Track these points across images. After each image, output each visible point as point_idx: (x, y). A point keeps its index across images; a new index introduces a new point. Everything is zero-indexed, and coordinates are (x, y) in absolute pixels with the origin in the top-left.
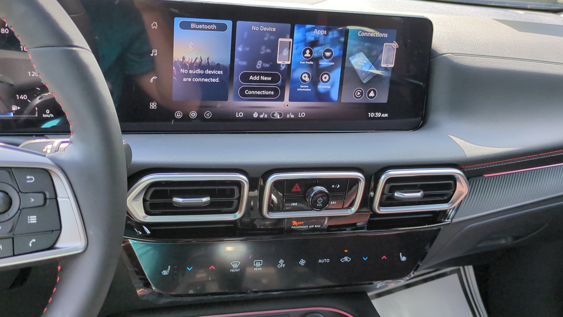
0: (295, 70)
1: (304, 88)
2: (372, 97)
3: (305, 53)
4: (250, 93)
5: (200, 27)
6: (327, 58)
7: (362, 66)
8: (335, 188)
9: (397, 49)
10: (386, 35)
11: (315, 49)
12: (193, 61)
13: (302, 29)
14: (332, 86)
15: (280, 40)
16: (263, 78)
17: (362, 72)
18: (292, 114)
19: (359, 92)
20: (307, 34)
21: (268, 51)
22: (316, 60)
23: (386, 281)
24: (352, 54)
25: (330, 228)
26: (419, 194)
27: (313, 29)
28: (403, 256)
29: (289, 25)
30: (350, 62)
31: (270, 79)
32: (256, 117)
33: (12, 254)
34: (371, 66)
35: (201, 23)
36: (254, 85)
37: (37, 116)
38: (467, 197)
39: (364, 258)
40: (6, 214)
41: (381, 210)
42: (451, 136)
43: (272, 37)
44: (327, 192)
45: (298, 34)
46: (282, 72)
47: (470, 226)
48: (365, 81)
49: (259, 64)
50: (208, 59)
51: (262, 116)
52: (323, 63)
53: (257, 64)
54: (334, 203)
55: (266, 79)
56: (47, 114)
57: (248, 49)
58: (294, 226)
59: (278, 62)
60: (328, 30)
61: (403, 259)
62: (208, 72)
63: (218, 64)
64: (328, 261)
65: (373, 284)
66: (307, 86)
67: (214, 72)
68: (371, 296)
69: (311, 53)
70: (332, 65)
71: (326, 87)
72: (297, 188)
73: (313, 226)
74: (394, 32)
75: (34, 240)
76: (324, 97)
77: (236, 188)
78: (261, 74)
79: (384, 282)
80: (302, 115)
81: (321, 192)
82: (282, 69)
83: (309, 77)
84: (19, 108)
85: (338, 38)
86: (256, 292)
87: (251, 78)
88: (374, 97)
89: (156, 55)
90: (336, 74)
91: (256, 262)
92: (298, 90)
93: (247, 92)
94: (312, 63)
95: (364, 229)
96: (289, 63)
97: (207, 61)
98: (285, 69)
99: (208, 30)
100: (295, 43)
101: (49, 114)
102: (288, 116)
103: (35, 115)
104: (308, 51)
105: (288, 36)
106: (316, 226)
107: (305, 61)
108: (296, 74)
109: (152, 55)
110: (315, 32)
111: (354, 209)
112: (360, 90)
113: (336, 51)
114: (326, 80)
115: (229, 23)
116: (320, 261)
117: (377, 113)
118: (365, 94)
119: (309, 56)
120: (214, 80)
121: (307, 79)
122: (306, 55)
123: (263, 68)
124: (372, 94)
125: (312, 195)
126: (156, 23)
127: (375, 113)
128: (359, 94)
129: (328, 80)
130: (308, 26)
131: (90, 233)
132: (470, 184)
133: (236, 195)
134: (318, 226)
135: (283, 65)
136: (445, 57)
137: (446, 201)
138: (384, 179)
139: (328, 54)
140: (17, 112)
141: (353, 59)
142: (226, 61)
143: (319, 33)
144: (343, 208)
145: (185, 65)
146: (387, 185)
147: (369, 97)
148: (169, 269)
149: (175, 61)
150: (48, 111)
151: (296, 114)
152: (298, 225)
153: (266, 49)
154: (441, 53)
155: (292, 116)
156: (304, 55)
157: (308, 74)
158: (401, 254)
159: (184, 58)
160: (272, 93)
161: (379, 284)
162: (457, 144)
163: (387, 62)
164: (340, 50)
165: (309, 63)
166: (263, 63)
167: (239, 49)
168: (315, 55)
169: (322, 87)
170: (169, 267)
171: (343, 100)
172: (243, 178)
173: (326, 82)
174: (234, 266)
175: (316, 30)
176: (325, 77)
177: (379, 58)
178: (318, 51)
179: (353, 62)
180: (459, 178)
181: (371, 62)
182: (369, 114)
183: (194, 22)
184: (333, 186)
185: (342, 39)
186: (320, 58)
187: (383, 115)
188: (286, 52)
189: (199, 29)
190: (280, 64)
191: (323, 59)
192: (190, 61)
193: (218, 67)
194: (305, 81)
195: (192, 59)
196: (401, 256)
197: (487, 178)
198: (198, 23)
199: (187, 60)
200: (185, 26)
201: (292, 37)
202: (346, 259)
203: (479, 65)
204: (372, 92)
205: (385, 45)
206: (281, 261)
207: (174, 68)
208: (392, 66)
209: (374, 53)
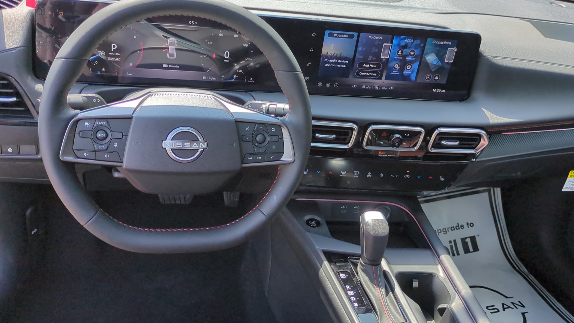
0: (391, 61)
1: (395, 73)
2: (436, 80)
3: (398, 52)
4: (362, 74)
5: (339, 36)
6: (411, 55)
7: (433, 61)
8: (406, 136)
9: (456, 52)
10: (450, 43)
11: (405, 50)
12: (332, 55)
13: (398, 39)
14: (412, 72)
15: (384, 44)
16: (371, 66)
17: (433, 64)
18: (385, 87)
19: (429, 76)
20: (401, 41)
21: (377, 50)
22: (405, 57)
23: (430, 191)
24: (427, 54)
25: (401, 157)
26: (456, 143)
27: (405, 39)
28: (442, 178)
29: (391, 36)
30: (425, 59)
31: (375, 66)
32: (364, 88)
33: (264, 161)
34: (438, 61)
35: (340, 34)
36: (365, 70)
37: (245, 81)
38: (488, 146)
39: (418, 177)
40: (263, 144)
41: (432, 150)
42: (483, 109)
43: (380, 43)
44: (401, 138)
45: (395, 42)
46: (383, 63)
47: (488, 164)
48: (433, 70)
49: (370, 57)
50: (341, 54)
51: (367, 88)
52: (408, 59)
53: (368, 57)
54: (405, 144)
55: (373, 66)
56: (251, 80)
57: (364, 49)
58: (380, 154)
59: (381, 57)
60: (414, 39)
61: (442, 179)
62: (340, 61)
63: (346, 57)
64: (396, 176)
65: (422, 192)
66: (397, 72)
67: (343, 61)
68: (421, 201)
69: (402, 52)
70: (414, 60)
71: (409, 72)
72: (384, 134)
73: (390, 156)
74: (456, 42)
75: (273, 156)
76: (407, 78)
77: (350, 131)
78: (370, 64)
79: (428, 192)
80: (392, 88)
81: (398, 138)
82: (383, 61)
83: (399, 66)
84: (237, 77)
85: (420, 44)
86: (353, 189)
87: (364, 65)
88: (438, 80)
89: (312, 51)
90: (416, 65)
91: (355, 172)
92: (391, 73)
93: (361, 73)
94: (402, 58)
95: (420, 160)
96: (388, 57)
97: (340, 55)
98: (384, 61)
99: (343, 37)
100: (393, 46)
101: (252, 81)
102: (383, 88)
103: (245, 80)
104: (400, 51)
105: (390, 42)
106: (392, 156)
107: (398, 57)
108: (391, 65)
109: (310, 51)
110: (406, 40)
111: (416, 148)
112: (430, 75)
113: (417, 52)
114: (409, 68)
115: (356, 34)
116: (392, 176)
117: (438, 90)
118: (432, 78)
119: (401, 54)
120: (342, 66)
121: (397, 68)
122: (398, 54)
123: (372, 60)
124: (437, 78)
125: (393, 139)
126: (315, 33)
127: (437, 89)
128: (428, 77)
129: (410, 69)
130: (402, 37)
131: (296, 155)
132: (489, 139)
133: (350, 136)
134: (393, 156)
135: (384, 59)
136: (487, 58)
137: (473, 148)
138: (436, 133)
139: (412, 53)
140: (236, 79)
141: (427, 57)
142: (351, 56)
143: (409, 41)
144: (409, 147)
145: (328, 57)
146: (438, 137)
147: (435, 80)
148: (307, 171)
149: (322, 55)
150: (251, 79)
151: (388, 87)
152: (382, 154)
153: (375, 49)
154: (484, 55)
155: (386, 89)
156: (397, 53)
157: (398, 64)
158: (441, 176)
159: (327, 53)
160: (375, 75)
161: (425, 193)
162: (486, 114)
163: (448, 59)
164: (420, 51)
165: (400, 58)
166: (372, 57)
167: (360, 49)
168: (404, 53)
169: (405, 72)
170: (308, 170)
171: (418, 81)
172: (355, 126)
173: (409, 70)
174: (342, 173)
175: (407, 39)
176: (409, 67)
177: (444, 56)
178: (406, 51)
179: (427, 58)
180: (483, 136)
181: (438, 59)
182: (433, 90)
183: (336, 33)
184: (405, 135)
185: (422, 45)
186: (407, 56)
187: (442, 91)
188: (387, 51)
189: (338, 37)
190: (382, 58)
191: (409, 56)
192: (331, 55)
193: (346, 59)
194: (396, 69)
195: (332, 54)
196: (441, 177)
197: (504, 135)
198: (338, 34)
199: (329, 54)
200: (331, 35)
201: (392, 43)
202: (407, 176)
203: (508, 65)
204: (437, 77)
205: (449, 49)
206: (370, 173)
207: (321, 58)
208: (452, 62)
209: (441, 54)
